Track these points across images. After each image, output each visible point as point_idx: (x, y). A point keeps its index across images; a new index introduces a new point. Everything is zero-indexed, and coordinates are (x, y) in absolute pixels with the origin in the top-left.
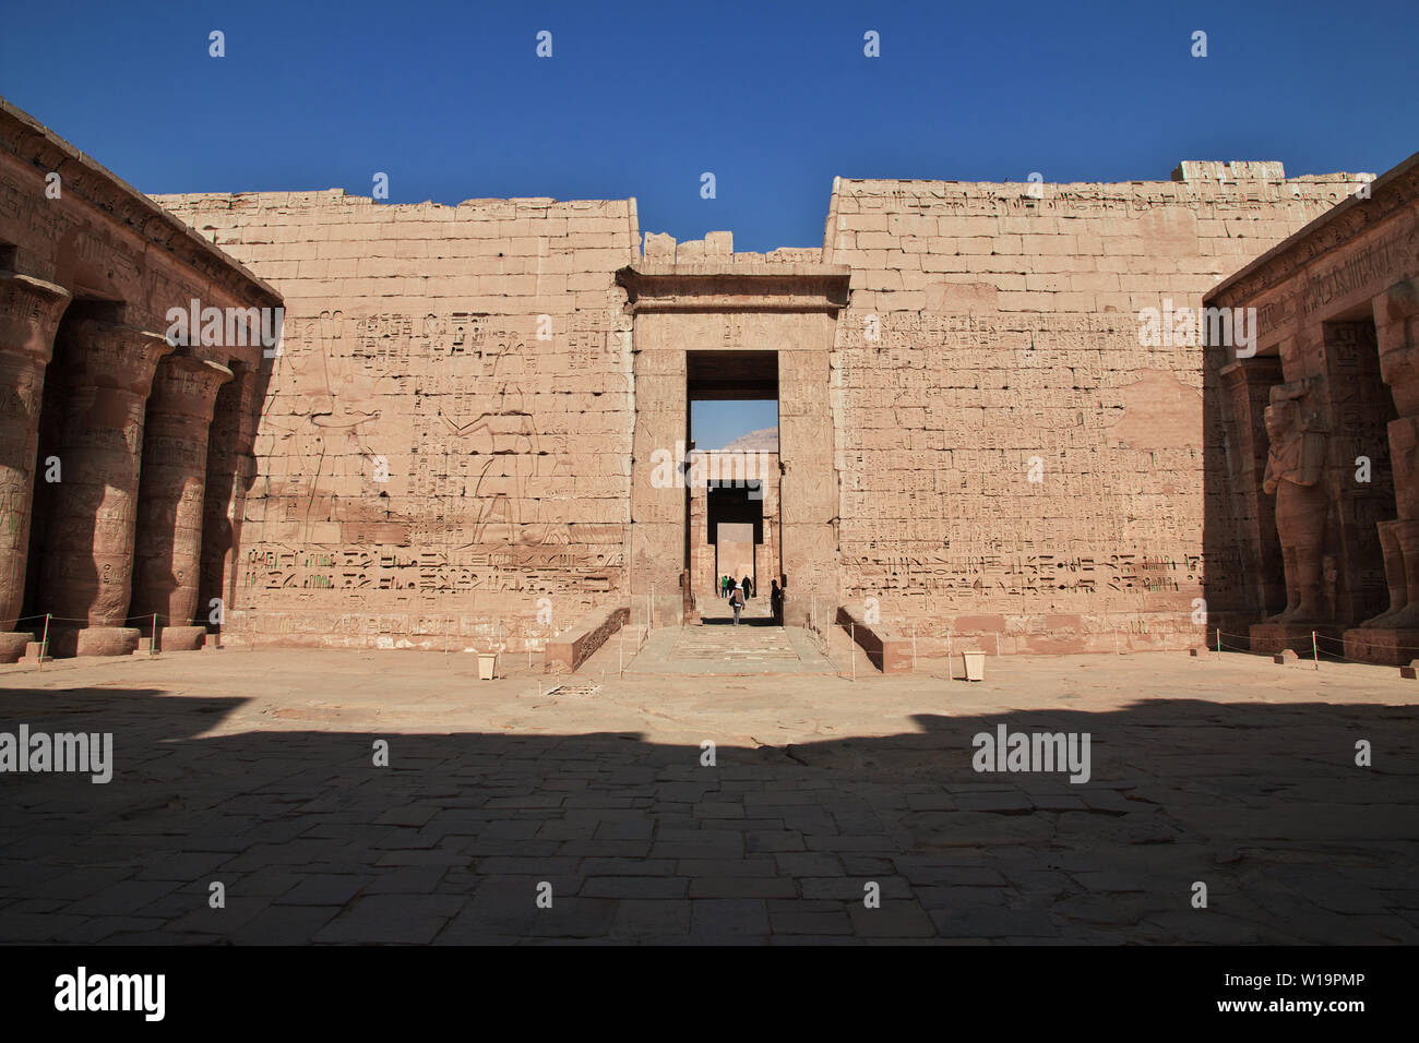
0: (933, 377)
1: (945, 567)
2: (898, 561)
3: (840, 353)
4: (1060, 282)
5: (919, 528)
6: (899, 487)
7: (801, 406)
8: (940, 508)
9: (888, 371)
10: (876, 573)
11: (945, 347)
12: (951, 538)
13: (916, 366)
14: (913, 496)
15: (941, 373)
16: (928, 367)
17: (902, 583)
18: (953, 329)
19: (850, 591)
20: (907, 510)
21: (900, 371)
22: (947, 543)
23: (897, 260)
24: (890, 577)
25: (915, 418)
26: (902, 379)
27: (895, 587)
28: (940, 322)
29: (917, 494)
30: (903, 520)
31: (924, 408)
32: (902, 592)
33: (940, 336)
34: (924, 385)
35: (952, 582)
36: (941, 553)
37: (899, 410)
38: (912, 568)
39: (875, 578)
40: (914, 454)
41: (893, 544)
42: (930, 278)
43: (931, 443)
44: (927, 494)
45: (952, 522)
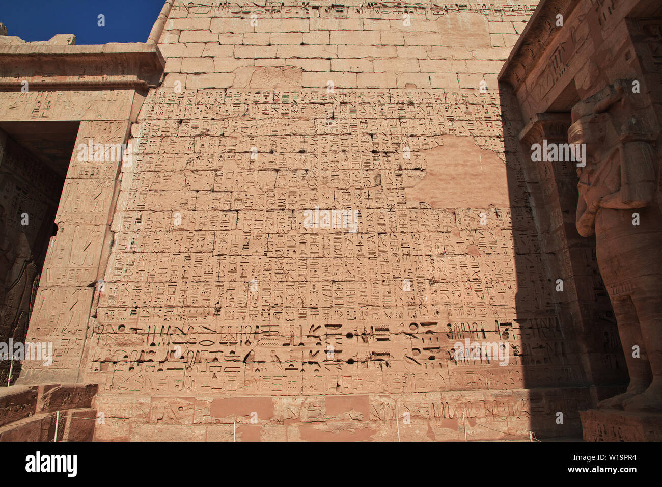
0: (229, 143)
1: (211, 337)
2: (158, 330)
3: (142, 125)
4: (364, 65)
5: (189, 292)
6: (174, 248)
7: (90, 169)
8: (215, 270)
9: (185, 138)
10: (133, 344)
11: (247, 118)
12: (223, 304)
13: (214, 133)
14: (188, 258)
15: (238, 140)
16: (226, 134)
17: (160, 355)
18: (256, 103)
19: (97, 365)
20: (179, 273)
21: (197, 138)
22: (218, 310)
23: (214, 50)
24: (147, 348)
25: (204, 181)
26: (198, 145)
27: (151, 361)
28: (244, 96)
29: (193, 256)
30: (173, 284)
31: (216, 171)
32: (158, 367)
33: (242, 109)
34: (218, 151)
35: (218, 355)
36: (210, 322)
37: (188, 174)
38: (174, 338)
39: (128, 350)
40: (197, 215)
41: (157, 310)
42: (240, 63)
43: (216, 204)
44: (203, 256)
45: (226, 286)
